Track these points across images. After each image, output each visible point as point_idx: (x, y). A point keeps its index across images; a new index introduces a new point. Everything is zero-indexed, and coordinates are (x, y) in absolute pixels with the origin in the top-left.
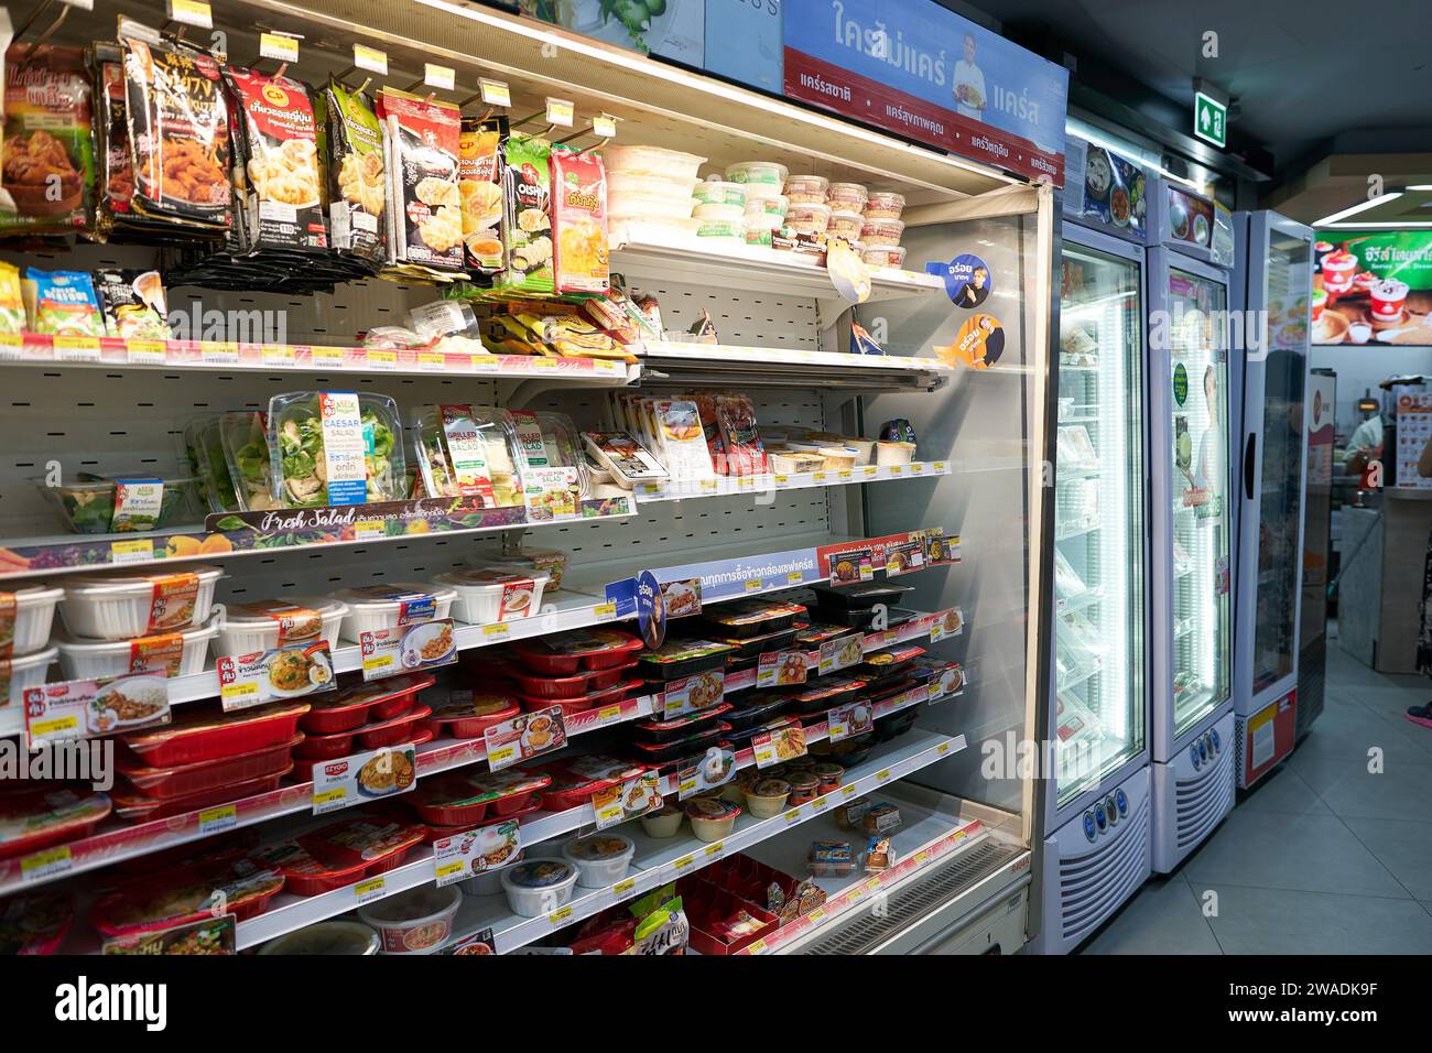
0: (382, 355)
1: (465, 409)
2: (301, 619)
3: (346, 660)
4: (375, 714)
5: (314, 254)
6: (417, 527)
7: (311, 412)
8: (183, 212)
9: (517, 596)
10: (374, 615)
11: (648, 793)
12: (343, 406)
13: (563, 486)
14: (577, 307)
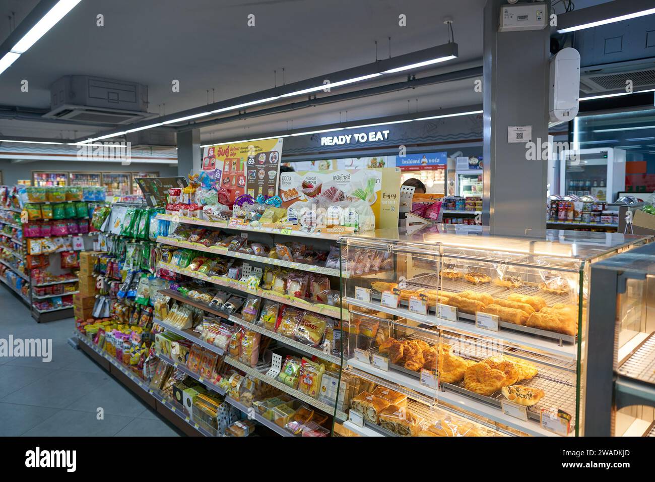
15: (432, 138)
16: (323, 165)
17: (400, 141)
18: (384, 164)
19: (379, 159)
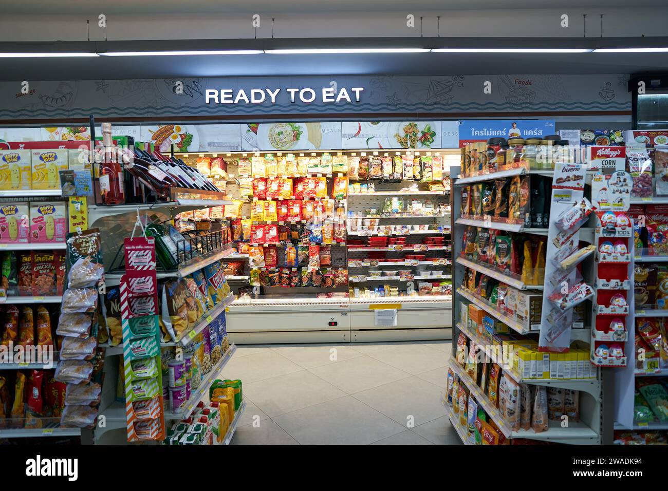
0: (400, 193)
1: (416, 199)
2: (388, 226)
3: (394, 232)
4: (398, 240)
5: (392, 180)
6: (405, 216)
7: (390, 200)
8: (375, 176)
9: (422, 227)
10: (399, 227)
11: (444, 262)
12: (395, 199)
13: (430, 211)
14: (435, 182)
15: (442, 106)
16: (280, 133)
17: (385, 106)
18: (434, 134)
19: (422, 126)
